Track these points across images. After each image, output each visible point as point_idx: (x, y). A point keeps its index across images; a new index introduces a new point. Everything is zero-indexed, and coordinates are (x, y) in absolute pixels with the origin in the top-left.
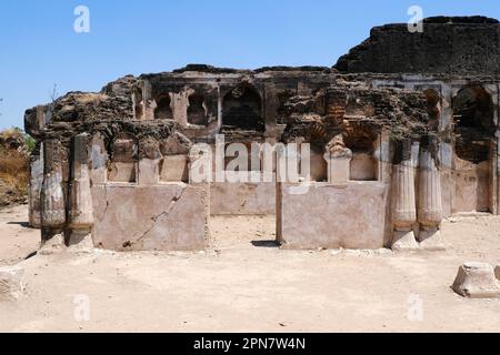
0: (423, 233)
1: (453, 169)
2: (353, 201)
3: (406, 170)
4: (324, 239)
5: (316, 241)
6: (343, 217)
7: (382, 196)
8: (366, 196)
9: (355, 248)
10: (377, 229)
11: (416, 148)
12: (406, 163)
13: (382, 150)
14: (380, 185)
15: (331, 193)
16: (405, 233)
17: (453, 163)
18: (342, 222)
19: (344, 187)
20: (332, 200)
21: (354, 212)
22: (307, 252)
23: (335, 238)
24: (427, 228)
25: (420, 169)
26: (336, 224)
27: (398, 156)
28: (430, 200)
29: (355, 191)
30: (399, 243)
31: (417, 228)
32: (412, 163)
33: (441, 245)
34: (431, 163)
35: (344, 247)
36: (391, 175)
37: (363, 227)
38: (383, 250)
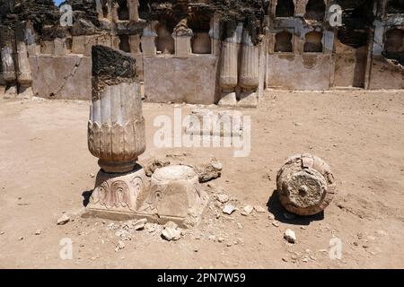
1: (334, 52)
2: (192, 68)
4: (172, 96)
5: (166, 98)
6: (186, 81)
7: (214, 65)
8: (201, 65)
9: (194, 104)
10: (210, 91)
12: (228, 39)
13: (214, 31)
14: (212, 57)
15: (177, 62)
16: (227, 93)
17: (334, 48)
18: (184, 84)
19: (186, 59)
20: (177, 68)
21: (193, 77)
22: (159, 105)
23: (179, 96)
24: (245, 91)
25: (242, 45)
26: (181, 85)
27: (225, 35)
29: (194, 62)
30: (222, 101)
31: (239, 91)
32: (235, 39)
34: (249, 40)
35: (186, 102)
36: (221, 50)
37: (199, 89)
38: (213, 105)
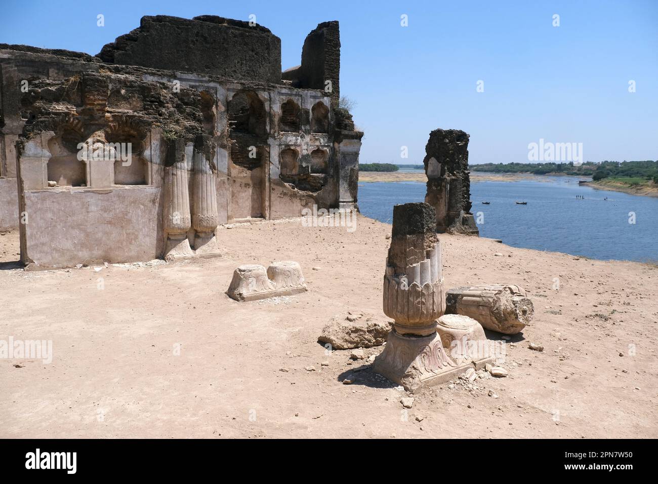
0: (199, 241)
1: (229, 175)
2: (119, 207)
3: (179, 173)
4: (84, 254)
5: (73, 258)
6: (108, 228)
7: (154, 201)
8: (134, 202)
9: (123, 262)
10: (148, 239)
11: (189, 149)
12: (179, 165)
13: (153, 151)
14: (150, 190)
15: (92, 200)
16: (180, 241)
17: (229, 169)
18: (106, 233)
19: (108, 193)
20: (93, 208)
21: (121, 221)
22: (61, 272)
23: (98, 252)
24: (203, 235)
25: (195, 172)
26: (100, 235)
27: (170, 158)
28: (205, 205)
29: (121, 197)
30: (174, 253)
31: (192, 236)
32: (186, 165)
33: (217, 252)
34: (206, 166)
35: (110, 262)
36: (163, 179)
37: (132, 238)
38: (155, 262)
